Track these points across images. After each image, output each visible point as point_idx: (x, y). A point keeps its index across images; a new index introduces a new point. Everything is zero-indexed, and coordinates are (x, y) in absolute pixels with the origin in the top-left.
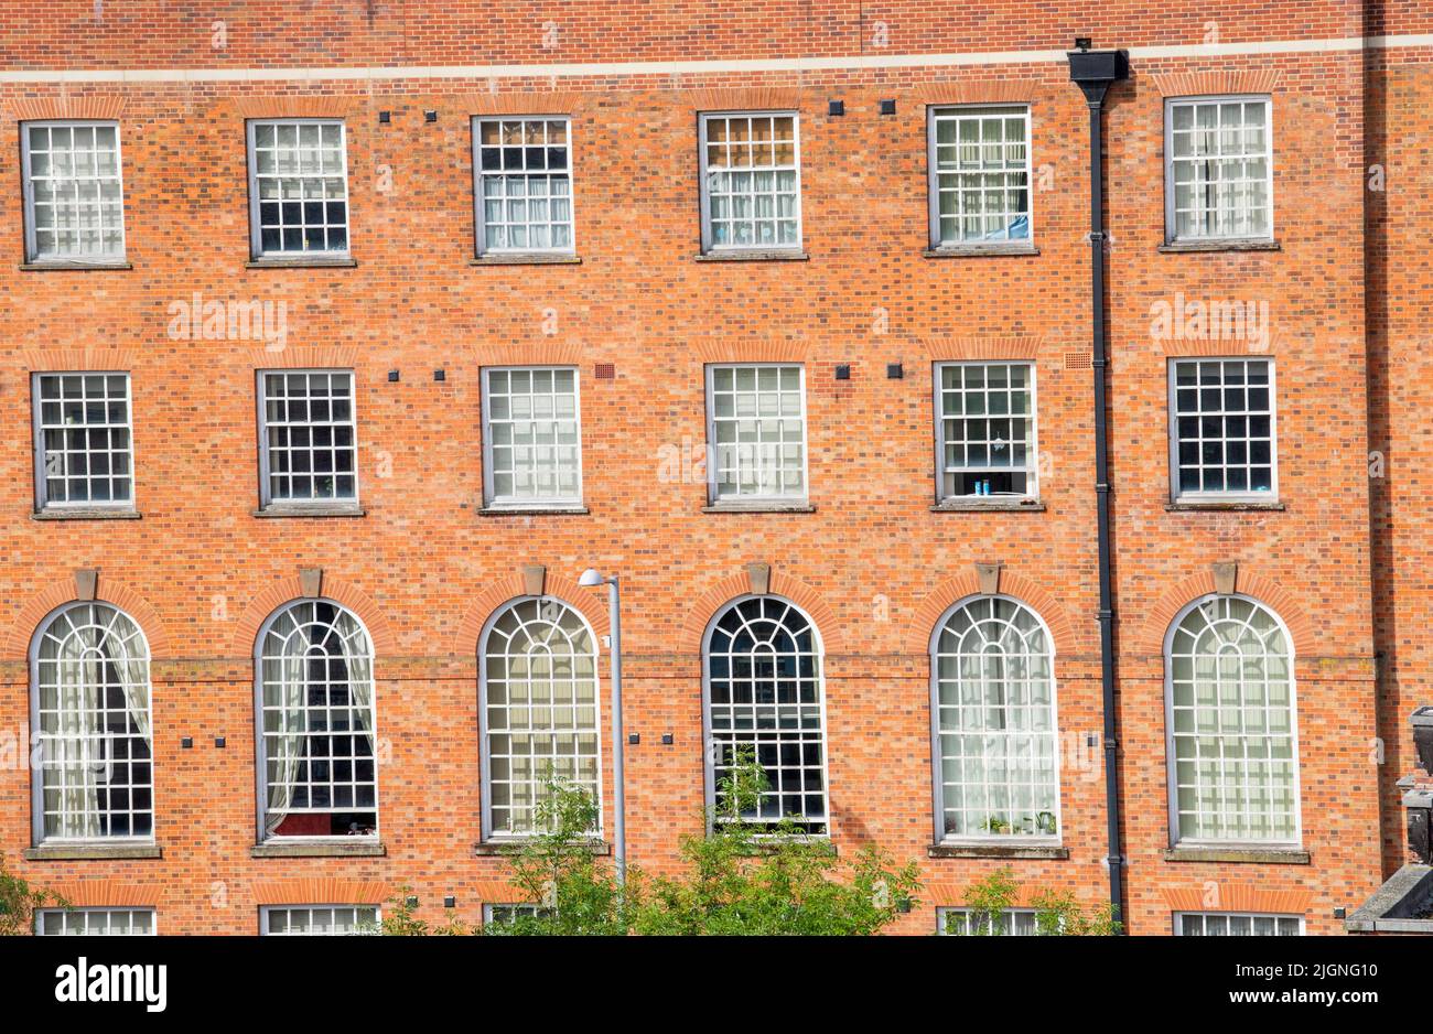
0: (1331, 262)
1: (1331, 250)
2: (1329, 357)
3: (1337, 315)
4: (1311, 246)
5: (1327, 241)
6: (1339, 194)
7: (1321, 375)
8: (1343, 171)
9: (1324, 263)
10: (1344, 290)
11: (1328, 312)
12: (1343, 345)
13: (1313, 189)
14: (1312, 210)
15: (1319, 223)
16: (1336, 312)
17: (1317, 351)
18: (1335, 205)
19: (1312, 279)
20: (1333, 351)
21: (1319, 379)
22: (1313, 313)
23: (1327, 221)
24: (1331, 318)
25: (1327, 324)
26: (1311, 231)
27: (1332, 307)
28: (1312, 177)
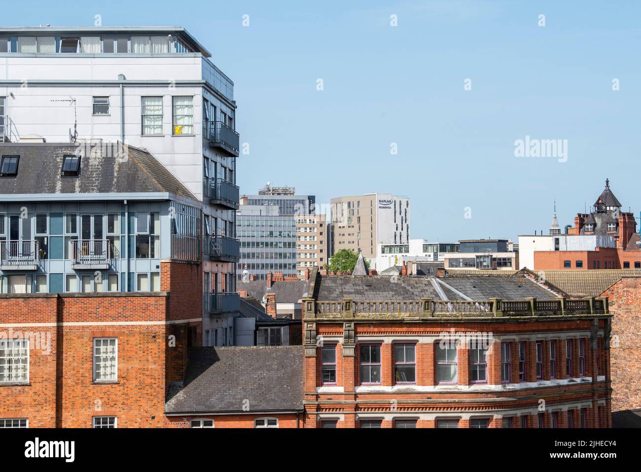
0: (46, 389)
1: (46, 386)
2: (44, 418)
3: (47, 405)
4: (40, 384)
5: (45, 383)
6: (49, 369)
7: (42, 423)
8: (51, 362)
9: (44, 389)
10: (50, 398)
11: (45, 404)
12: (49, 414)
13: (41, 367)
14: (41, 374)
15: (43, 377)
16: (47, 404)
17: (41, 416)
18: (48, 372)
19: (40, 394)
20: (46, 416)
21: (42, 425)
22: (40, 405)
23: (45, 377)
24: (46, 406)
25: (44, 408)
26: (40, 380)
27: (46, 403)
28: (41, 364)
